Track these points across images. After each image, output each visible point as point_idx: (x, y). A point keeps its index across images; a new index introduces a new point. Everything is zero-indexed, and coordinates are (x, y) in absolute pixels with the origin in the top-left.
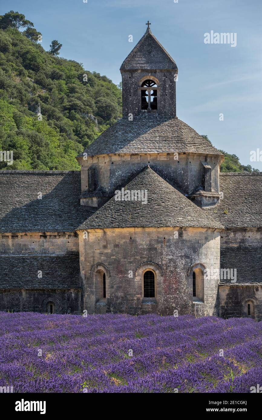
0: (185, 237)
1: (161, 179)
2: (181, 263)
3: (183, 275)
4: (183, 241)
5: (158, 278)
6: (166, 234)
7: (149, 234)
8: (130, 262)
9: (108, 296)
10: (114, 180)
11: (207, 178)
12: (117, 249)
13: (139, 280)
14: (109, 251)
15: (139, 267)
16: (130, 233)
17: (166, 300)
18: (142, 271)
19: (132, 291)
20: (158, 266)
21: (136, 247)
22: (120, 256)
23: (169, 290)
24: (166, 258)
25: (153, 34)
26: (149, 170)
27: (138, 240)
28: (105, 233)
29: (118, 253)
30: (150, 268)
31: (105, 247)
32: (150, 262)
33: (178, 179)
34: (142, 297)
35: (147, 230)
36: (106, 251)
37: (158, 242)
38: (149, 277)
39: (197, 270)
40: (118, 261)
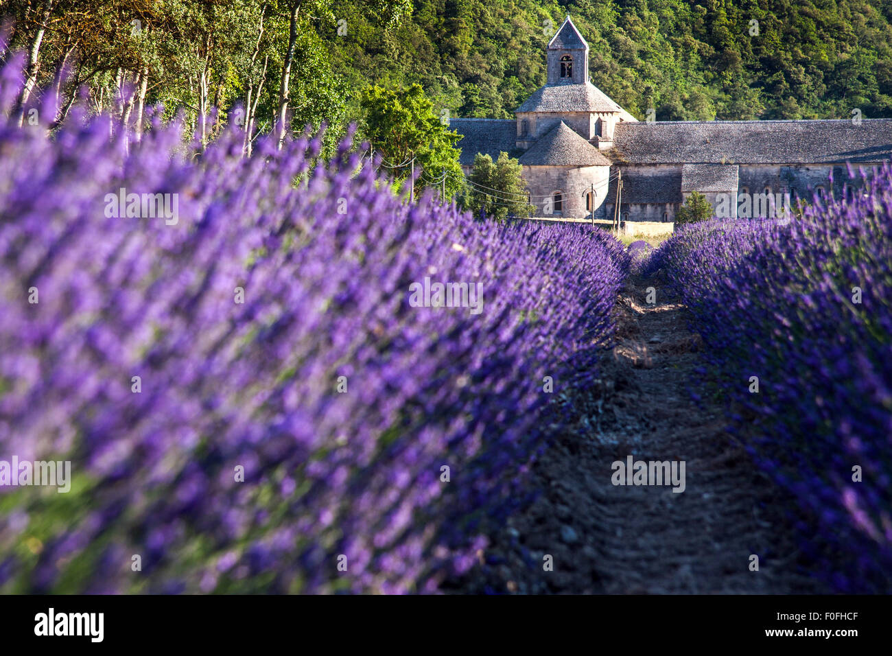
0: (582, 171)
1: (570, 131)
2: (579, 189)
3: (580, 195)
4: (581, 174)
5: (564, 198)
6: (568, 169)
7: (558, 170)
8: (546, 188)
10: (538, 130)
11: (603, 128)
12: (537, 179)
13: (551, 199)
14: (533, 180)
15: (551, 190)
16: (546, 169)
17: (569, 212)
18: (553, 194)
20: (564, 190)
21: (550, 178)
22: (540, 183)
23: (570, 206)
24: (569, 185)
26: (563, 124)
27: (551, 173)
28: (530, 168)
29: (538, 182)
30: (559, 191)
31: (530, 177)
32: (558, 188)
33: (584, 130)
34: (553, 210)
35: (557, 167)
36: (531, 180)
37: (564, 175)
38: (558, 198)
39: (589, 193)
40: (538, 187)
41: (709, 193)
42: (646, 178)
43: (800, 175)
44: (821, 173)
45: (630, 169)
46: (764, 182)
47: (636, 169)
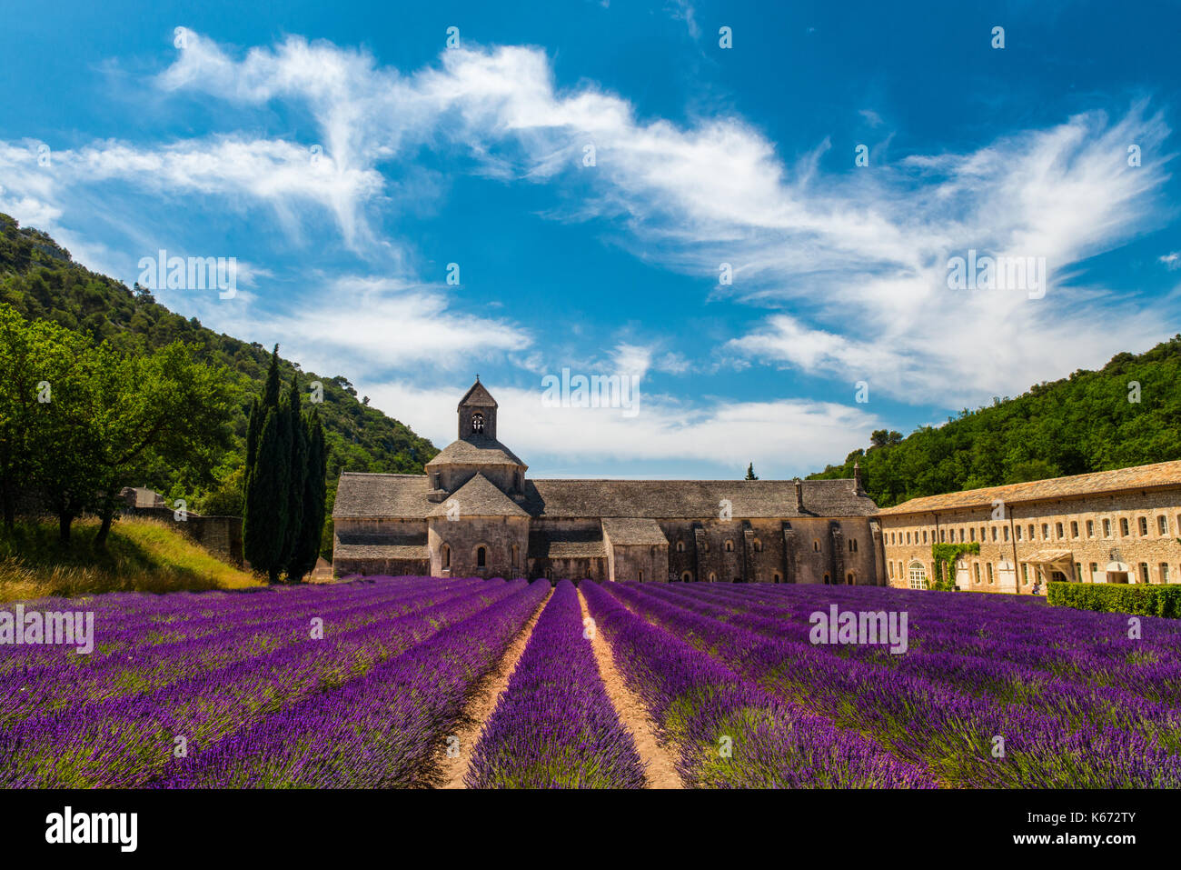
0: (508, 523)
1: (488, 482)
2: (505, 541)
3: (506, 550)
4: (506, 526)
5: (489, 552)
6: (494, 520)
7: (483, 520)
8: (469, 541)
9: (451, 565)
10: (453, 482)
11: (518, 482)
12: (459, 531)
13: (474, 553)
14: (454, 532)
15: (476, 543)
16: (470, 520)
17: (494, 568)
18: (477, 547)
19: (469, 561)
20: (489, 544)
21: (473, 530)
22: (462, 536)
23: (495, 561)
24: (495, 537)
25: (481, 382)
26: (480, 475)
27: (475, 525)
29: (460, 534)
30: (483, 545)
31: (450, 529)
32: (483, 540)
33: (500, 482)
34: (475, 565)
35: (482, 517)
36: (451, 532)
37: (489, 526)
38: (481, 551)
39: (514, 547)
40: (459, 540)
41: (640, 547)
42: (564, 532)
43: (712, 529)
44: (731, 528)
45: (547, 522)
46: (678, 536)
47: (553, 523)
